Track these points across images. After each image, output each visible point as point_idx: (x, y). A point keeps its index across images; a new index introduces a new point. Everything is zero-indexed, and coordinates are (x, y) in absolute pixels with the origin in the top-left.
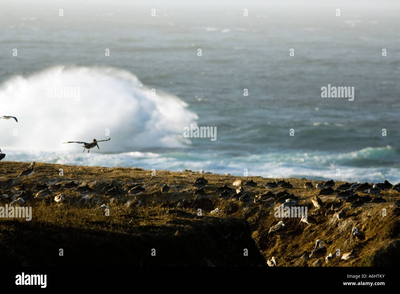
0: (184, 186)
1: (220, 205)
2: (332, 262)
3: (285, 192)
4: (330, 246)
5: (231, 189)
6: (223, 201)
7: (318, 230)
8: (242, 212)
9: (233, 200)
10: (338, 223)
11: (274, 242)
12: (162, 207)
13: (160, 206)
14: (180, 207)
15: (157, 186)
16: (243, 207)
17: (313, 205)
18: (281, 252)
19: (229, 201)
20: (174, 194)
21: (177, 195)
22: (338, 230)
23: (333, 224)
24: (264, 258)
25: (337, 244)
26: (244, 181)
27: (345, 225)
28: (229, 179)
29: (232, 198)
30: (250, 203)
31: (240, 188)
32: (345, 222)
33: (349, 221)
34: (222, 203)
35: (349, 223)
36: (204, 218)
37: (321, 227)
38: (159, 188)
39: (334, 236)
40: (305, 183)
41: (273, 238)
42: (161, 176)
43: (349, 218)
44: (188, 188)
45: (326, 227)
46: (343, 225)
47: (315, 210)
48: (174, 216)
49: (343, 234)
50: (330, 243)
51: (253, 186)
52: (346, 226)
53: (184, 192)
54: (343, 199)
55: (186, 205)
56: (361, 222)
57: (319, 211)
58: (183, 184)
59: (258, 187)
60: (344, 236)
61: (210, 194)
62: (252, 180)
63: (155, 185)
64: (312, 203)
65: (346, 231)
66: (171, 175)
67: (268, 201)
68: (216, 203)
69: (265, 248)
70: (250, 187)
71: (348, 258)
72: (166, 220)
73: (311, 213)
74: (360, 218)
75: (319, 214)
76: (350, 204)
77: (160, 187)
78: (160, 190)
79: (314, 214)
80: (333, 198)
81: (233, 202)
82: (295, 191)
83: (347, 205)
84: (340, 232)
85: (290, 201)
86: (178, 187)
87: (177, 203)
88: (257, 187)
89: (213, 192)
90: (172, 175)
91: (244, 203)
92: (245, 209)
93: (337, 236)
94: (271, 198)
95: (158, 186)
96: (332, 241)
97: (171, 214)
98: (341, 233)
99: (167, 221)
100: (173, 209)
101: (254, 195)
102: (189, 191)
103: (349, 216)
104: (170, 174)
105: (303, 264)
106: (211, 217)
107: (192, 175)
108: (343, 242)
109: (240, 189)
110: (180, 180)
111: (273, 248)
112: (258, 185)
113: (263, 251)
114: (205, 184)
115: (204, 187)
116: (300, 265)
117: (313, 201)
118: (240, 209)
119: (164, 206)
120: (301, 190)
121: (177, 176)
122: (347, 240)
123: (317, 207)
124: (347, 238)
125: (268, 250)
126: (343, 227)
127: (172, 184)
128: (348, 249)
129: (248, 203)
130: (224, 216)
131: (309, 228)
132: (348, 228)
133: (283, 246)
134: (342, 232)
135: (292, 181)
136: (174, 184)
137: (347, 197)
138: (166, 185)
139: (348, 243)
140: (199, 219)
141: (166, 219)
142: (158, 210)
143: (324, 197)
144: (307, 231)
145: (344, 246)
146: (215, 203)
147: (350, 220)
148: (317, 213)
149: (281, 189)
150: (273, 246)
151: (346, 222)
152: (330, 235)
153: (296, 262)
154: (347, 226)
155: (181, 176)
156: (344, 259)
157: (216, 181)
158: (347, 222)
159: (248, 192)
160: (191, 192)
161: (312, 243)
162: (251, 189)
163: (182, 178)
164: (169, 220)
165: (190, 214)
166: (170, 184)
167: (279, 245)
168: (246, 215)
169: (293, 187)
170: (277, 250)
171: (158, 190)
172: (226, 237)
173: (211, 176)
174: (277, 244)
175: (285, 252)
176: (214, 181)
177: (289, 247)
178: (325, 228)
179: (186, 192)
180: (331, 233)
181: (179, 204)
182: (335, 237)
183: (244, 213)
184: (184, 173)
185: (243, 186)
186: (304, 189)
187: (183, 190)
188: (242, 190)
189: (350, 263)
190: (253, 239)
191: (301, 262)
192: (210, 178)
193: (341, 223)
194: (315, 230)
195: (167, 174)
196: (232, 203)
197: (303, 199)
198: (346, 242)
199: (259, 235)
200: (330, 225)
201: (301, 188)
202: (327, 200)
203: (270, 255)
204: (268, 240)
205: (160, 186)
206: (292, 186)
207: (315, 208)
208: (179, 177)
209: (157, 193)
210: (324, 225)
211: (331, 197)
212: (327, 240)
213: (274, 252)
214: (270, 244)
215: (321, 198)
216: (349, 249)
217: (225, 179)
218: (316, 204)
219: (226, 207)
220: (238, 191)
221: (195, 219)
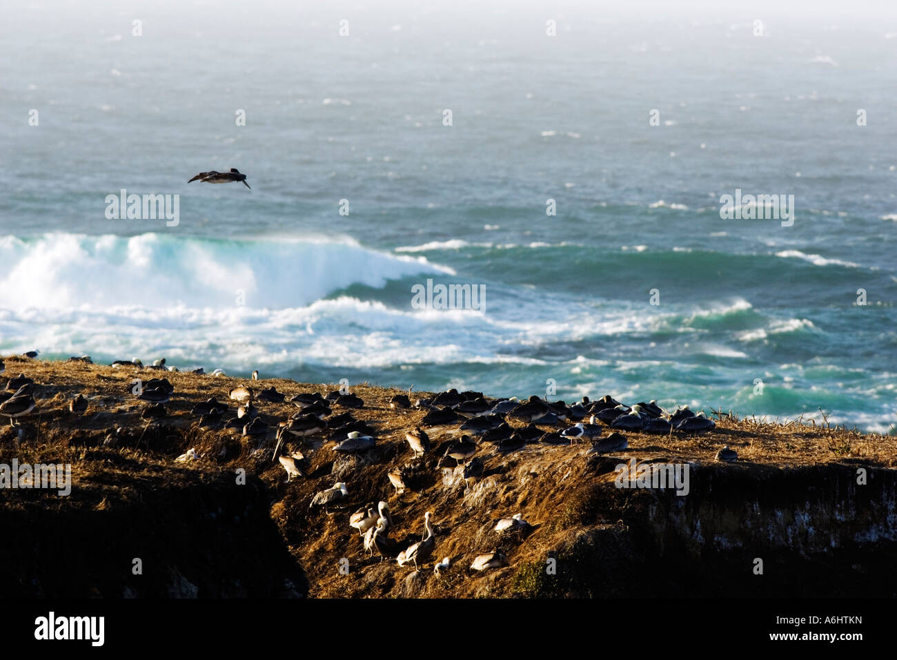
0: (120, 399)
1: (200, 443)
2: (449, 577)
3: (347, 417)
4: (444, 539)
5: (225, 407)
6: (207, 434)
7: (420, 503)
8: (250, 459)
9: (230, 432)
10: (464, 488)
11: (320, 527)
12: (70, 445)
13: (66, 442)
14: (110, 445)
15: (59, 397)
16: (252, 447)
17: (409, 445)
18: (334, 550)
19: (221, 433)
20: (98, 415)
21: (105, 418)
22: (464, 505)
23: (453, 491)
24: (298, 565)
25: (462, 535)
26: (256, 390)
27: (480, 494)
28: (222, 385)
29: (228, 427)
30: (267, 439)
31: (247, 405)
32: (479, 487)
33: (489, 485)
34: (204, 437)
35: (489, 489)
36: (164, 472)
37: (425, 495)
38: (64, 402)
39: (454, 517)
40: (391, 397)
41: (318, 519)
42: (69, 375)
43: (488, 478)
44: (130, 403)
45: (437, 495)
46: (476, 494)
47: (414, 458)
48: (97, 465)
49: (475, 514)
50: (447, 532)
51: (274, 401)
52: (482, 495)
53: (120, 411)
54: (477, 434)
55: (123, 440)
56: (516, 487)
57: (422, 458)
58: (115, 393)
59: (286, 403)
60: (477, 517)
61: (178, 417)
62: (273, 388)
63: (57, 395)
64: (407, 442)
65: (481, 507)
66: (92, 373)
67: (308, 437)
68: (192, 439)
69: (299, 540)
70: (269, 403)
71: (485, 566)
72: (79, 475)
73: (404, 465)
74: (515, 478)
75: (422, 467)
76: (491, 447)
77: (67, 401)
78: (67, 408)
79: (411, 467)
80: (455, 432)
81: (230, 436)
82: (368, 414)
83: (487, 448)
84: (468, 507)
85: (359, 435)
86: (106, 401)
87: (103, 435)
88: (283, 404)
89: (185, 414)
90: (94, 374)
91: (255, 440)
92: (255, 453)
93: (462, 516)
94: (316, 430)
95: (63, 397)
96: (450, 529)
97: (91, 460)
98: (471, 510)
99: (81, 476)
100: (96, 449)
101: (277, 420)
102: (132, 409)
103: (489, 472)
104: (90, 371)
105: (385, 578)
106: (180, 471)
107: (138, 373)
108: (474, 532)
109: (246, 408)
110: (112, 384)
111: (316, 540)
112: (287, 400)
113: (295, 548)
114: (168, 396)
115: (166, 401)
116: (376, 580)
117: (409, 438)
118: (244, 453)
119: (76, 442)
120: (383, 412)
121: (105, 375)
122: (483, 527)
123: (417, 452)
124: (484, 523)
125: (305, 545)
126: (475, 497)
127: (94, 394)
128: (485, 547)
129: (264, 439)
130: (209, 466)
131: (398, 499)
132: (485, 499)
133: (340, 538)
134: (474, 508)
135: (362, 390)
136: (98, 394)
137: (484, 431)
138: (81, 396)
139: (486, 533)
140: (154, 474)
141: (78, 472)
142: (62, 451)
143: (435, 429)
144: (395, 506)
145: (477, 541)
146: (188, 438)
147: (491, 482)
148: (418, 465)
149: (337, 409)
150: (317, 537)
151: (482, 485)
152: (446, 514)
153: (369, 573)
154: (485, 496)
155: (114, 375)
156: (477, 568)
157: (193, 388)
158: (484, 486)
159: (263, 415)
160: (135, 412)
161: (404, 531)
162: (270, 407)
163: (116, 380)
164: (87, 474)
165: (133, 462)
166: (89, 394)
167: (330, 534)
168: (257, 465)
169: (364, 406)
170: (326, 545)
171: (63, 406)
172: (214, 515)
173: (182, 377)
174: (325, 534)
175: (344, 550)
176: (188, 389)
177: (353, 541)
178: (435, 498)
179: (124, 411)
180: (449, 509)
181: (107, 439)
182: (457, 520)
183: (253, 460)
184: (120, 370)
185: (254, 400)
186: (388, 410)
187: (117, 408)
188: (250, 411)
189: (488, 579)
190: (274, 519)
191: (380, 574)
192: (179, 381)
193: (471, 488)
194: (412, 503)
195: (82, 371)
196: (227, 439)
197: (387, 432)
198: (481, 530)
199: (285, 512)
200: (446, 491)
201: (382, 407)
202: (441, 436)
203: (310, 558)
204: (306, 524)
205: (67, 397)
206: (363, 403)
207: (414, 453)
208: (109, 379)
209: (58, 413)
210: (433, 492)
211: (449, 429)
212: (438, 526)
213: (319, 551)
214: (310, 533)
215: (427, 431)
216: (488, 547)
217: (212, 385)
218: (415, 444)
219: (214, 448)
220: (241, 413)
221: (145, 473)
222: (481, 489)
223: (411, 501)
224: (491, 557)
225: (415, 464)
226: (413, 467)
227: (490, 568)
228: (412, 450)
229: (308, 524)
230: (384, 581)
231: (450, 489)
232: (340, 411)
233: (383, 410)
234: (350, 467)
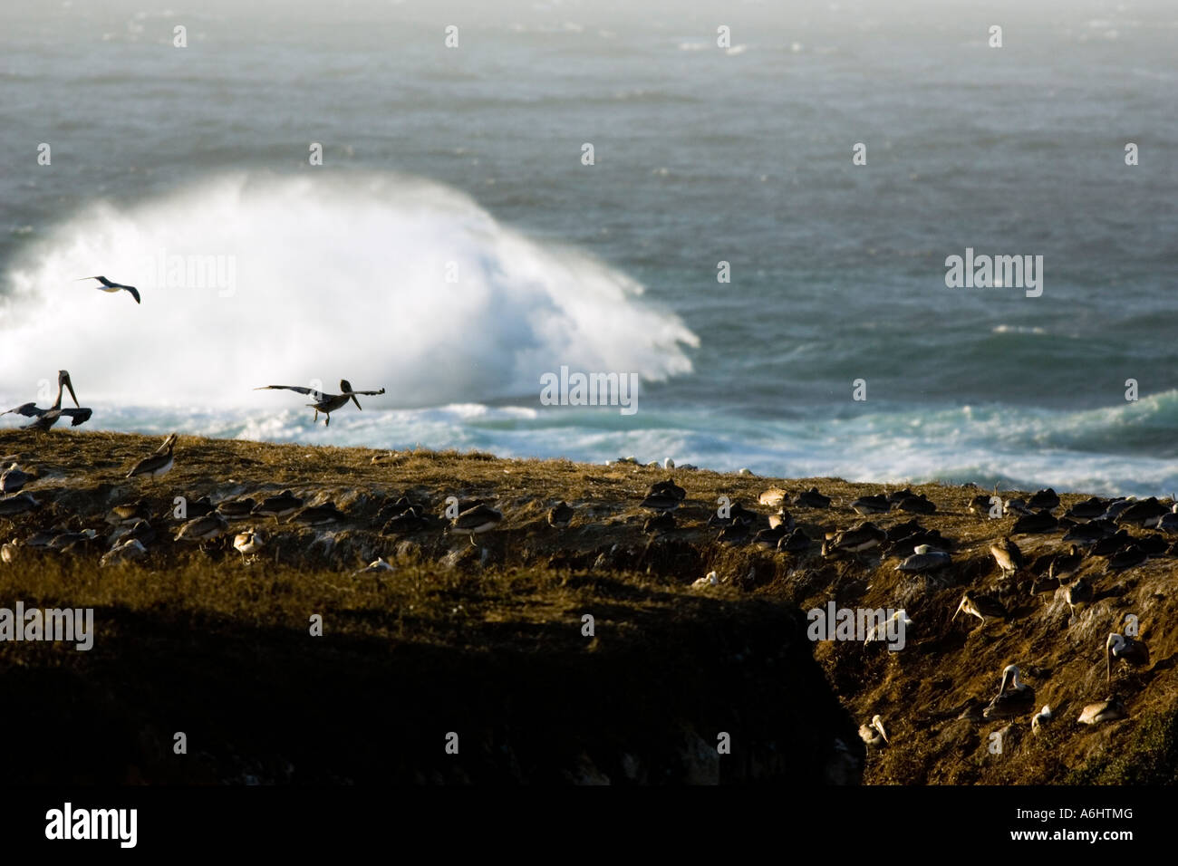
0: (615, 507)
1: (720, 563)
2: (1051, 733)
3: (913, 525)
4: (1044, 683)
5: (753, 516)
6: (730, 551)
7: (1011, 637)
8: (787, 583)
9: (760, 547)
10: (1068, 616)
11: (881, 671)
12: (550, 567)
13: (545, 564)
14: (602, 567)
15: (535, 506)
16: (789, 567)
18: (899, 701)
19: (748, 550)
20: (587, 528)
21: (595, 532)
22: (1069, 638)
23: (1054, 620)
24: (852, 720)
25: (1067, 677)
26: (793, 492)
27: (1090, 623)
28: (748, 487)
29: (758, 541)
30: (809, 556)
31: (781, 512)
32: (1089, 614)
33: (1101, 612)
34: (726, 556)
35: (1101, 617)
36: (675, 600)
37: (1018, 627)
38: (541, 512)
39: (1056, 655)
40: (970, 498)
41: (878, 659)
42: (547, 477)
43: (1100, 602)
44: (628, 512)
45: (1033, 627)
46: (1085, 624)
47: (1002, 578)
48: (586, 593)
49: (1083, 650)
50: (1046, 675)
51: (817, 507)
52: (1093, 625)
53: (615, 523)
54: (1084, 545)
55: (621, 561)
57: (1012, 580)
58: (612, 501)
59: (834, 509)
60: (1086, 654)
61: (691, 529)
62: (815, 490)
63: (531, 503)
65: (1091, 641)
66: (578, 473)
67: (863, 552)
68: (711, 557)
69: (854, 689)
70: (810, 508)
71: (1097, 718)
72: (561, 607)
73: (989, 588)
74: (1135, 601)
75: (1013, 591)
76: (1103, 561)
77: (545, 510)
78: (545, 519)
79: (998, 591)
80: (1054, 542)
81: (761, 553)
82: (942, 521)
83: (1097, 564)
84: (1074, 641)
85: (928, 550)
86: (597, 510)
87: (594, 555)
88: (829, 510)
89: (701, 525)
90: (581, 475)
91: (793, 557)
92: (794, 575)
93: (1067, 653)
94: (872, 543)
95: (540, 506)
96: (1051, 671)
97: (577, 588)
98: (1078, 645)
99: (565, 608)
100: (583, 573)
101: (820, 532)
102: (631, 519)
103: (1101, 596)
104: (575, 472)
105: (966, 736)
106: (694, 599)
107: (638, 473)
108: (1082, 673)
109: (782, 516)
110: (604, 487)
111: (875, 688)
112: (834, 504)
113: (848, 699)
114: (678, 501)
115: (675, 509)
116: (955, 739)
117: (995, 552)
118: (779, 575)
119: (557, 564)
120: (961, 519)
121: (595, 476)
122: (1094, 668)
123: (1006, 570)
124: (1095, 662)
125: (861, 694)
126: (1083, 627)
127: (581, 501)
128: (1096, 694)
129: (805, 557)
130: (734, 594)
131: (983, 632)
132: (1097, 630)
133: (906, 685)
134: (1082, 642)
135: (934, 491)
136: (586, 501)
137: (1094, 541)
138: (564, 503)
139: (1098, 675)
140: (660, 605)
141: (561, 604)
142: (539, 576)
143: (1029, 540)
144: (977, 641)
145: (1086, 685)
146: (706, 556)
147: (1104, 608)
148: (1008, 587)
149: (900, 515)
150: (877, 683)
151: (1091, 612)
152: (1045, 651)
153: (945, 730)
154: (1095, 626)
155: (606, 475)
156: (1086, 722)
157: (711, 491)
158: (1094, 613)
159: (804, 524)
160: (636, 523)
161: (990, 674)
162: (812, 514)
163: (610, 482)
164: (572, 605)
165: (632, 588)
166: (575, 501)
167: (894, 679)
168: (797, 591)
169: (937, 510)
170: (889, 694)
171: (540, 517)
172: (739, 657)
173: (696, 477)
174: (888, 679)
175: (913, 700)
176: (704, 492)
177: (924, 688)
178: (1031, 629)
179: (620, 523)
180: (1049, 645)
181: (600, 560)
182: (1060, 658)
183: (792, 584)
184: (614, 469)
185: (790, 506)
186: (967, 515)
187: (612, 518)
188: (786, 518)
189: (1102, 735)
190: (820, 663)
191: (960, 731)
192: (692, 482)
193: (1078, 617)
194: (1001, 637)
195: (565, 471)
196: (756, 557)
197: (966, 545)
198: (1092, 671)
199: (835, 651)
200: (1045, 621)
201: (959, 512)
202: (1038, 548)
203: (868, 711)
204: (861, 667)
205: (545, 505)
206: (935, 507)
207: (1001, 571)
208: (599, 481)
209: (534, 527)
210: (1028, 622)
211: (1048, 540)
212: (1035, 666)
213: (880, 702)
214: (867, 679)
215: (1019, 543)
216: (1101, 693)
217: (736, 487)
218: (1003, 561)
219: (739, 569)
220: (774, 522)
221: (648, 603)
222: (1090, 617)
223: (999, 634)
224: (1103, 706)
225: (1003, 586)
226: (1001, 590)
227: (1104, 721)
228: (1000, 567)
229: (865, 666)
230: (965, 740)
231: (1051, 617)
232: (904, 518)
233: (960, 515)
234: (919, 592)
